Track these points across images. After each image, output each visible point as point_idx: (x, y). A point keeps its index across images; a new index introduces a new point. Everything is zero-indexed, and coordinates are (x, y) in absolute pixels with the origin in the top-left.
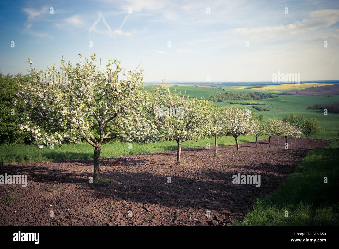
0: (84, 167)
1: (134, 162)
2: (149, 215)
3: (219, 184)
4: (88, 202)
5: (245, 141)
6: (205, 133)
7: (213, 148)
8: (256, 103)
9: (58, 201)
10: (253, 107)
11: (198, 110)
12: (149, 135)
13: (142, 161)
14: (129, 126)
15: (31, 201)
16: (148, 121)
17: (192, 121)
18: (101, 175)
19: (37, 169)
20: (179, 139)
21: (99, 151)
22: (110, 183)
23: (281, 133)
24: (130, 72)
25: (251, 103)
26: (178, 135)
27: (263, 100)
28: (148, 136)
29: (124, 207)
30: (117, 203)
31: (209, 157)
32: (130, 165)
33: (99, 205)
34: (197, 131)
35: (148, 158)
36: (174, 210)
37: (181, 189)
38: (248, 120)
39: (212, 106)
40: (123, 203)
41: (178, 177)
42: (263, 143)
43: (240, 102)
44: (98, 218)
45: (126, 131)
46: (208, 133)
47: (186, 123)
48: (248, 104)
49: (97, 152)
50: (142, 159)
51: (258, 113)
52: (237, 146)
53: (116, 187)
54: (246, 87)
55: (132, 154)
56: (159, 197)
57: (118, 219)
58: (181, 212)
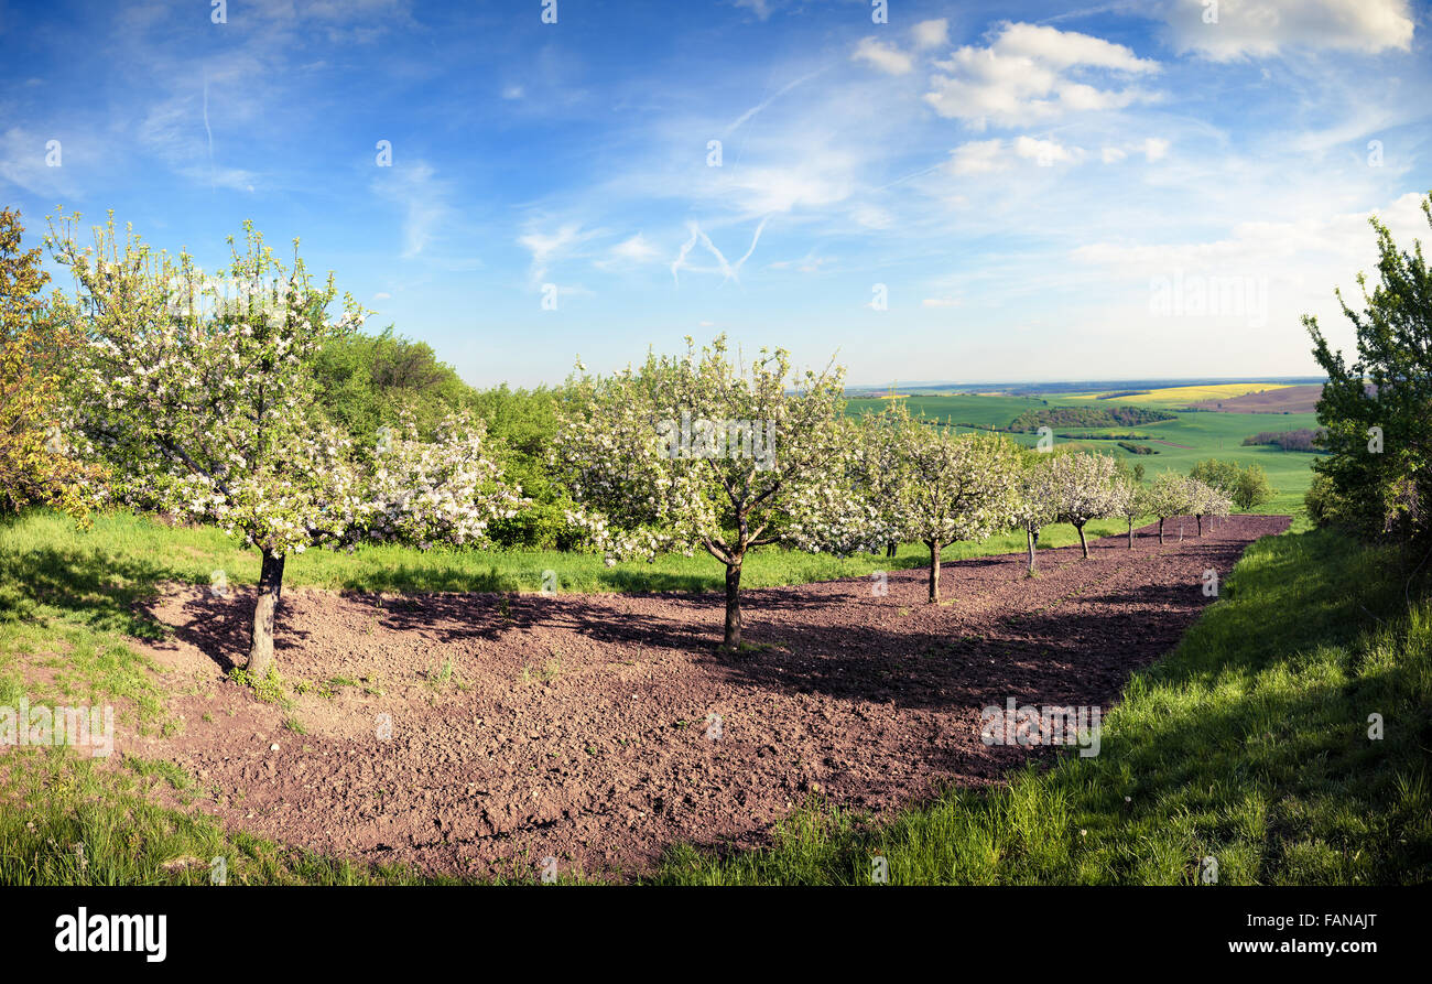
0: (696, 611)
1: (818, 601)
2: (869, 729)
3: (1041, 647)
4: (718, 695)
5: (1103, 534)
6: (1002, 521)
7: (1024, 558)
8: (1126, 434)
9: (649, 689)
10: (1120, 445)
11: (981, 463)
12: (863, 534)
13: (838, 598)
14: (809, 512)
15: (591, 683)
16: (857, 497)
17: (965, 491)
18: (744, 632)
19: (592, 610)
20: (934, 540)
21: (738, 573)
22: (764, 650)
23: (1186, 509)
24: (809, 375)
25: (1114, 435)
26: (932, 531)
27: (1143, 425)
28: (860, 538)
29: (805, 710)
30: (788, 700)
31: (1015, 581)
32: (808, 608)
33: (746, 704)
34: (979, 517)
35: (854, 589)
36: (932, 716)
37: (946, 666)
38: (1107, 480)
39: (1014, 453)
40: (802, 702)
41: (935, 637)
42: (1145, 536)
43: (1087, 433)
44: (746, 732)
45: (806, 526)
46: (1009, 522)
47: (951, 499)
48: (1107, 438)
49: (733, 576)
50: (839, 592)
51: (1131, 461)
52: (1084, 547)
53: (780, 661)
54: (1102, 394)
55: (811, 580)
56: (890, 688)
57: (796, 736)
58: (950, 720)
